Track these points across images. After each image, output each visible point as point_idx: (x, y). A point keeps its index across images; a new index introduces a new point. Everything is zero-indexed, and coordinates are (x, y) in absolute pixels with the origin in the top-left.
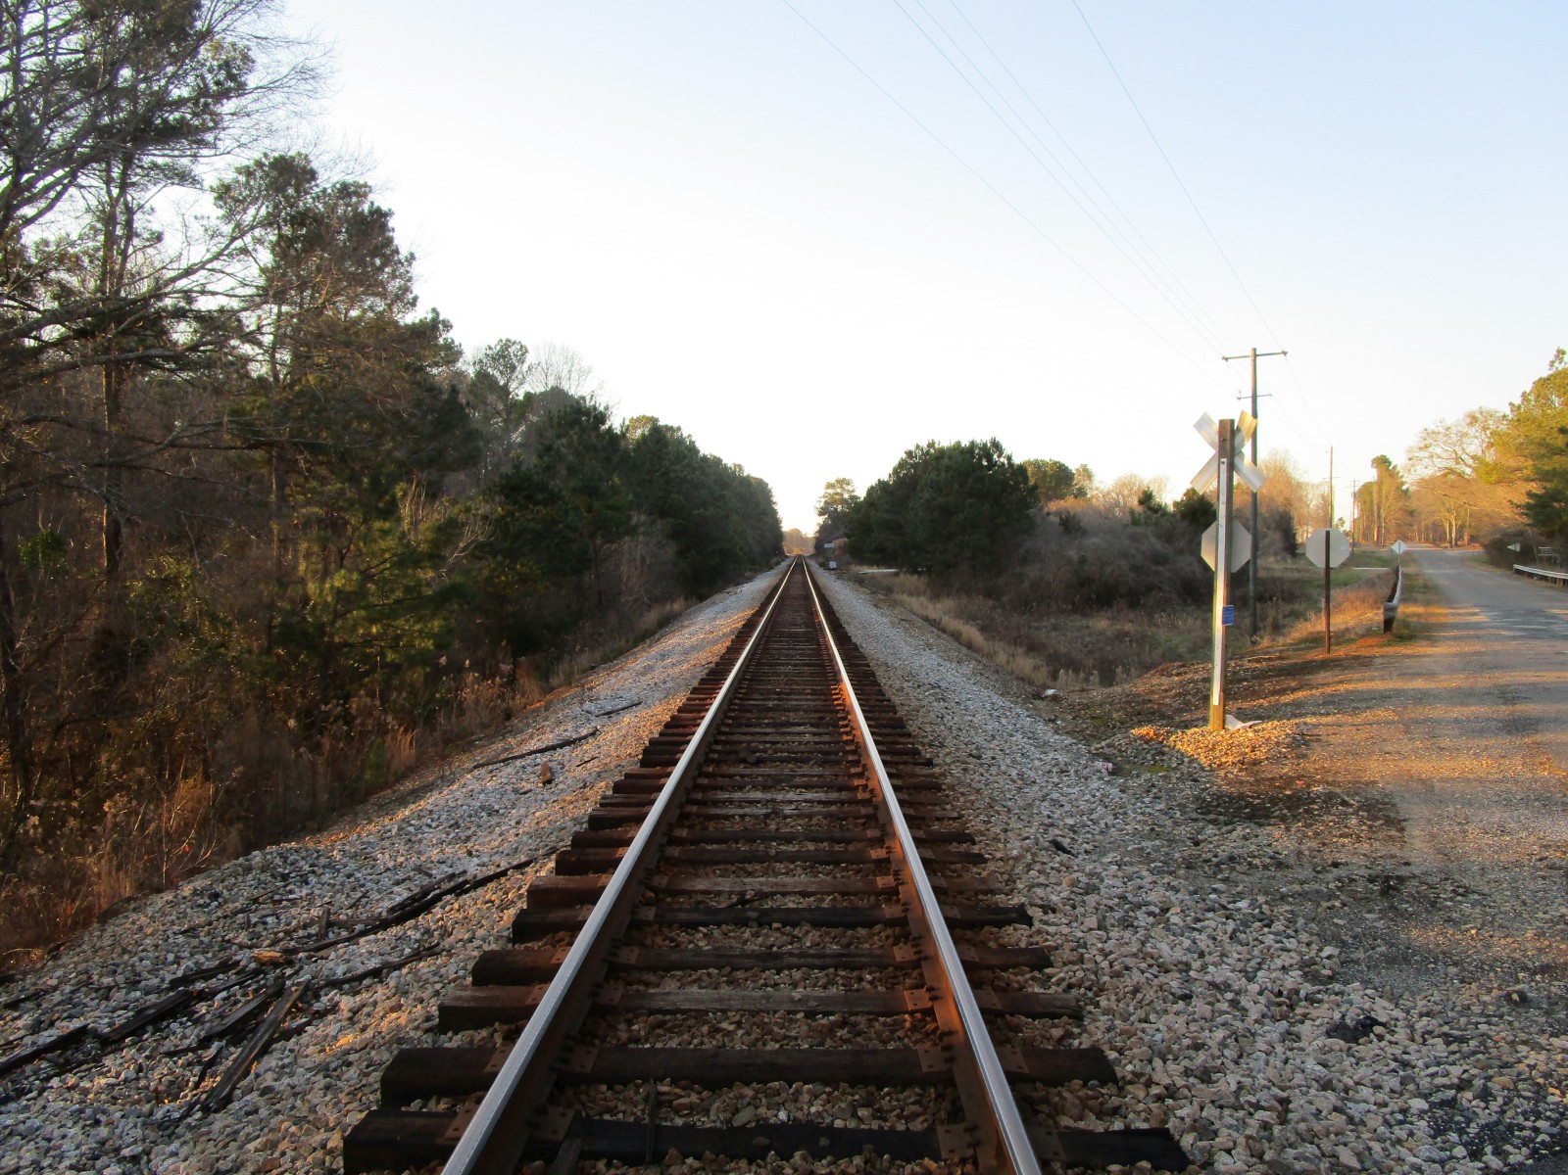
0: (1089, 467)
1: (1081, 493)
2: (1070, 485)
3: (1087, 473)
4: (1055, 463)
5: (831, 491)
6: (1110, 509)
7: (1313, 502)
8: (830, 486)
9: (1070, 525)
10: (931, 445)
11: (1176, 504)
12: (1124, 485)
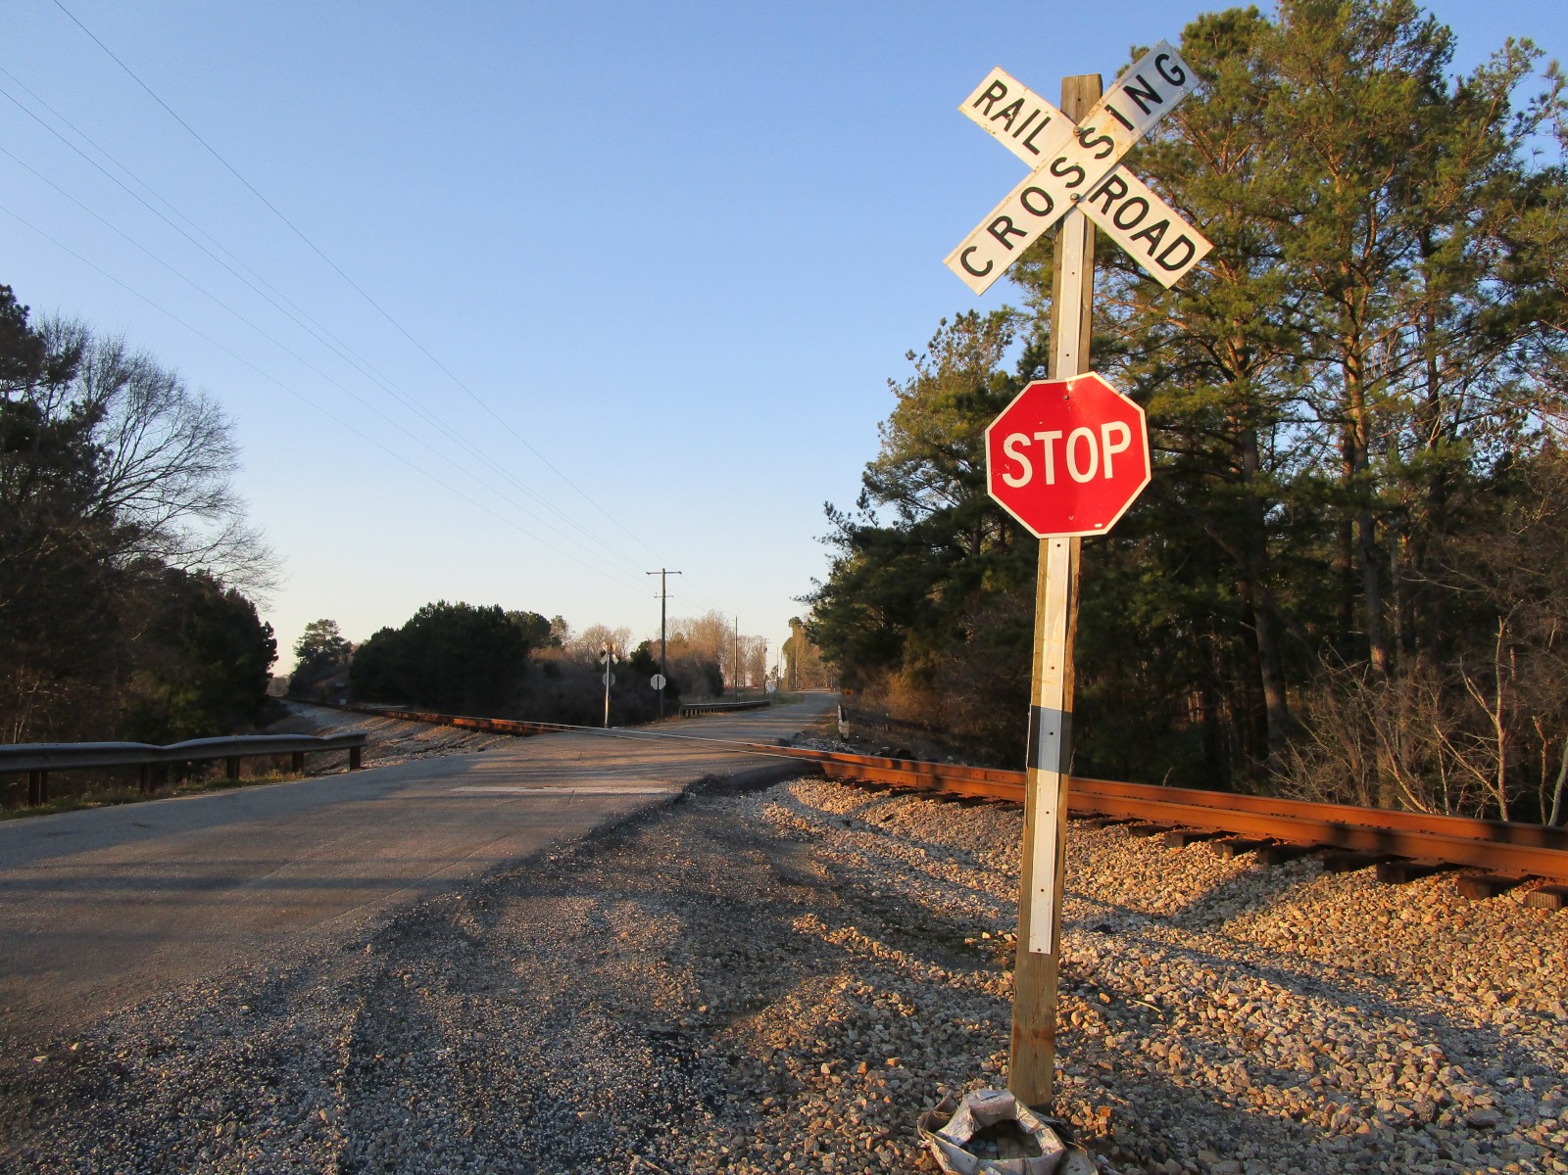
0: (564, 618)
1: (557, 642)
2: (548, 635)
3: (561, 623)
4: (535, 615)
5: (312, 632)
6: (582, 655)
7: (749, 654)
8: (311, 627)
9: (551, 669)
10: (441, 604)
11: (632, 654)
12: (592, 635)
